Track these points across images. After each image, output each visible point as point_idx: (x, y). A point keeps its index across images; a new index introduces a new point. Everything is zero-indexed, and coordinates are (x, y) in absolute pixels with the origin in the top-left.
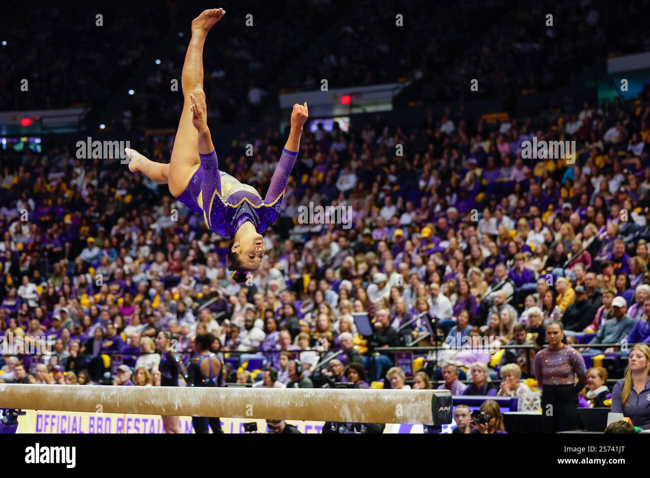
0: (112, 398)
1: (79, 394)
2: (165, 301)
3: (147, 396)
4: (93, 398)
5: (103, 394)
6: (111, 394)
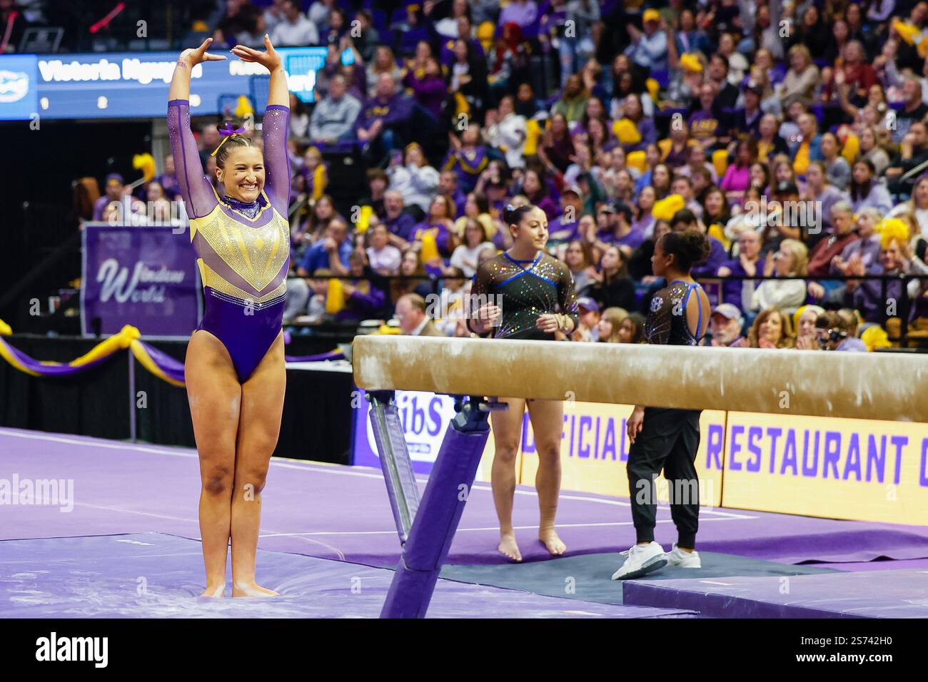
0: (708, 375)
1: (631, 365)
2: (820, 157)
3: (790, 374)
4: (663, 374)
5: (687, 366)
6: (707, 366)
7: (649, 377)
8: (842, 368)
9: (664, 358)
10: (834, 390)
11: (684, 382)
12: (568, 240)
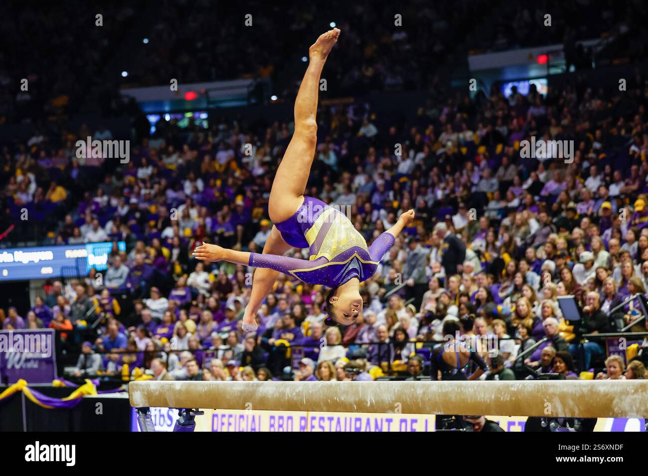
4: (277, 395)
5: (288, 390)
7: (269, 397)
8: (360, 388)
9: (277, 387)
10: (357, 399)
11: (286, 398)
12: (229, 332)
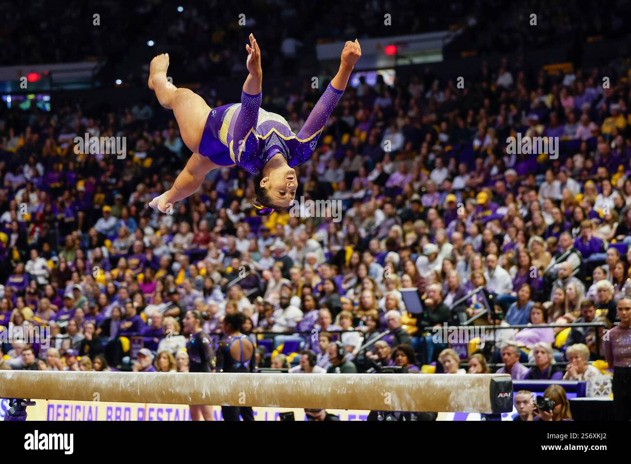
0: (132, 385)
1: (94, 382)
2: (190, 276)
3: (171, 384)
4: (110, 386)
5: (122, 381)
6: (131, 381)
7: (103, 387)
8: (195, 380)
9: (111, 378)
10: (192, 391)
11: (120, 389)
12: (68, 320)
